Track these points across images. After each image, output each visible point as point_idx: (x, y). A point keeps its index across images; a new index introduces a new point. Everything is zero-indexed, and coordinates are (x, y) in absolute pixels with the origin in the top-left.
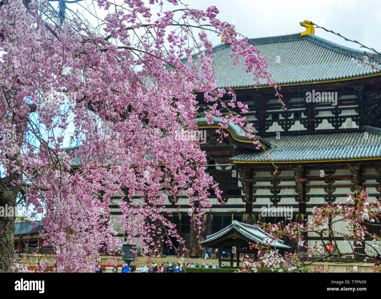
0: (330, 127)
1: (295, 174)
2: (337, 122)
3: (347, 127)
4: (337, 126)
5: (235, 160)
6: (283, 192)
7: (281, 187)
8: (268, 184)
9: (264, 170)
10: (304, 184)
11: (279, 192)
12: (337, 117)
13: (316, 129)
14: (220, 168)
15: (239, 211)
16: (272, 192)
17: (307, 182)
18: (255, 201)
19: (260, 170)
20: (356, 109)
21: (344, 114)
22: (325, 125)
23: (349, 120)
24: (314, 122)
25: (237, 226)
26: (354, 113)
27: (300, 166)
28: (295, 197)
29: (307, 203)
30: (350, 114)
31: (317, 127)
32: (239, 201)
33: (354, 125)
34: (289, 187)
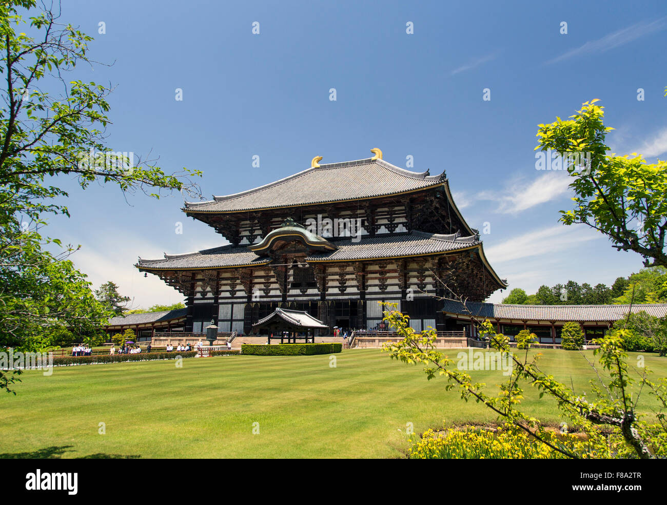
0: (387, 232)
1: (354, 269)
2: (391, 227)
3: (399, 232)
4: (391, 231)
5: (307, 260)
6: (348, 283)
7: (346, 280)
8: (337, 277)
9: (334, 266)
10: (364, 277)
11: (345, 283)
12: (391, 224)
13: (376, 233)
14: (301, 266)
15: (315, 299)
16: (340, 283)
17: (366, 275)
18: (327, 291)
19: (331, 267)
20: (406, 217)
21: (397, 221)
22: (383, 230)
23: (400, 226)
24: (375, 228)
25: (280, 312)
26: (404, 220)
27: (357, 263)
28: (357, 287)
29: (366, 291)
30: (401, 221)
31: (377, 232)
32: (315, 291)
33: (405, 230)
34: (353, 279)
